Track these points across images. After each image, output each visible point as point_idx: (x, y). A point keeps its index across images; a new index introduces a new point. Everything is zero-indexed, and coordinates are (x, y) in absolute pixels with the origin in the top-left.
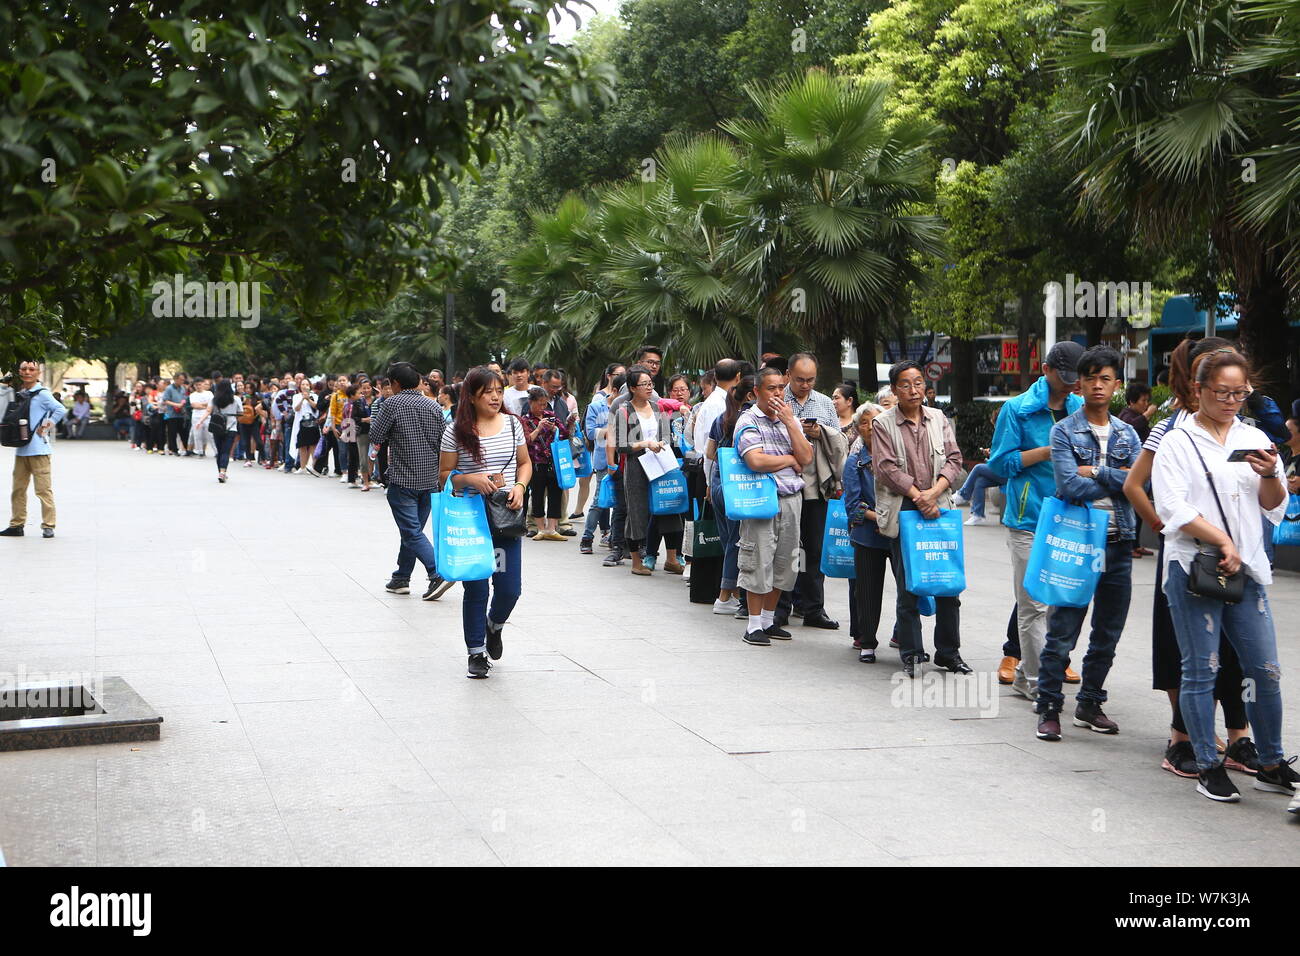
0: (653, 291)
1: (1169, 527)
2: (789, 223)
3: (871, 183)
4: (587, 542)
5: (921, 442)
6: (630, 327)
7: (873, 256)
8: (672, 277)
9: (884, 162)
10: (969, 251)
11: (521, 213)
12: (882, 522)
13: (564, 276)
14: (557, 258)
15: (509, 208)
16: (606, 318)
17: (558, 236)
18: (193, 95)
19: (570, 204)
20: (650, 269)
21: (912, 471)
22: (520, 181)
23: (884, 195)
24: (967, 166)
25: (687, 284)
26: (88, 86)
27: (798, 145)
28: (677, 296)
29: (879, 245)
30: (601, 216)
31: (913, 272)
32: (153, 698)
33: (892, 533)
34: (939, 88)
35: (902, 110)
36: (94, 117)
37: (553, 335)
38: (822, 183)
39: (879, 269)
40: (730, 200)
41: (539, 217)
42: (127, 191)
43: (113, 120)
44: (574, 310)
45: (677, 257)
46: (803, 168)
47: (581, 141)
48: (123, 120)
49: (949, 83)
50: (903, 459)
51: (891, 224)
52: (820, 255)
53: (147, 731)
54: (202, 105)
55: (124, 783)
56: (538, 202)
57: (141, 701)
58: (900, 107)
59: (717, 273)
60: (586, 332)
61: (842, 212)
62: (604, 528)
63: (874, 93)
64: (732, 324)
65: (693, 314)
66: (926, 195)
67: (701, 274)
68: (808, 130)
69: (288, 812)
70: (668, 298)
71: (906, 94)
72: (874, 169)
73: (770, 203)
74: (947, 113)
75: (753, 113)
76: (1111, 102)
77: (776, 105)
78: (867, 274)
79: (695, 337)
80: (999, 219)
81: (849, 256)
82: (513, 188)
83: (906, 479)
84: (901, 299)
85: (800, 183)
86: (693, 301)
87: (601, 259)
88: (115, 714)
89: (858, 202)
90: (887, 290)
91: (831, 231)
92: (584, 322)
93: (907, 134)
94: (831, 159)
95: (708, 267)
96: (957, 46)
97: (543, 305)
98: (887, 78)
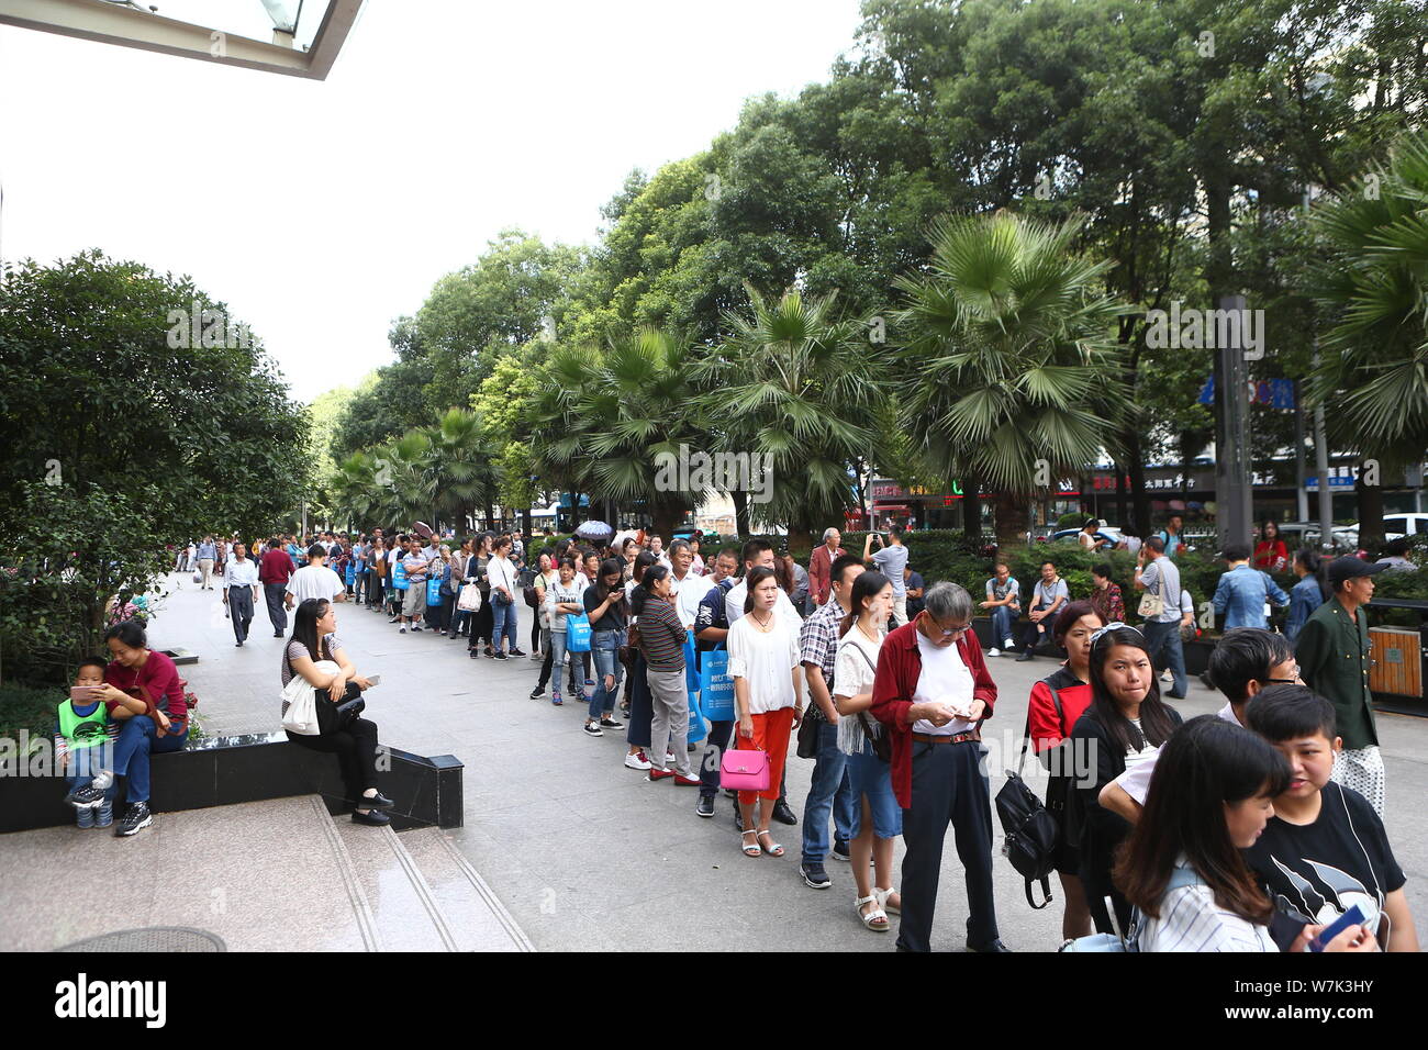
0: (391, 494)
1: (492, 587)
2: (444, 471)
3: (475, 453)
7: (477, 482)
9: (482, 444)
11: (338, 459)
13: (355, 487)
14: (352, 478)
16: (373, 507)
17: (351, 469)
19: (357, 455)
22: (335, 443)
23: (482, 457)
24: (517, 444)
25: (406, 492)
27: (447, 438)
28: (401, 497)
29: (480, 477)
34: (508, 412)
35: (493, 422)
37: (350, 513)
38: (457, 454)
39: (480, 487)
41: (345, 460)
44: (360, 502)
45: (400, 481)
46: (448, 448)
47: (362, 429)
49: (512, 410)
51: (485, 469)
52: (454, 481)
53: (194, 661)
56: (343, 452)
60: (364, 512)
61: (466, 465)
63: (482, 414)
64: (424, 509)
66: (500, 456)
67: (412, 488)
68: (452, 432)
70: (397, 498)
71: (495, 415)
72: (477, 447)
73: (436, 463)
74: (510, 423)
79: (410, 514)
81: (468, 483)
82: (332, 447)
85: (448, 454)
88: (182, 656)
89: (471, 461)
90: (483, 495)
91: (460, 472)
92: (364, 508)
93: (494, 432)
94: (459, 444)
95: (414, 485)
96: (517, 395)
97: (345, 499)
98: (486, 409)
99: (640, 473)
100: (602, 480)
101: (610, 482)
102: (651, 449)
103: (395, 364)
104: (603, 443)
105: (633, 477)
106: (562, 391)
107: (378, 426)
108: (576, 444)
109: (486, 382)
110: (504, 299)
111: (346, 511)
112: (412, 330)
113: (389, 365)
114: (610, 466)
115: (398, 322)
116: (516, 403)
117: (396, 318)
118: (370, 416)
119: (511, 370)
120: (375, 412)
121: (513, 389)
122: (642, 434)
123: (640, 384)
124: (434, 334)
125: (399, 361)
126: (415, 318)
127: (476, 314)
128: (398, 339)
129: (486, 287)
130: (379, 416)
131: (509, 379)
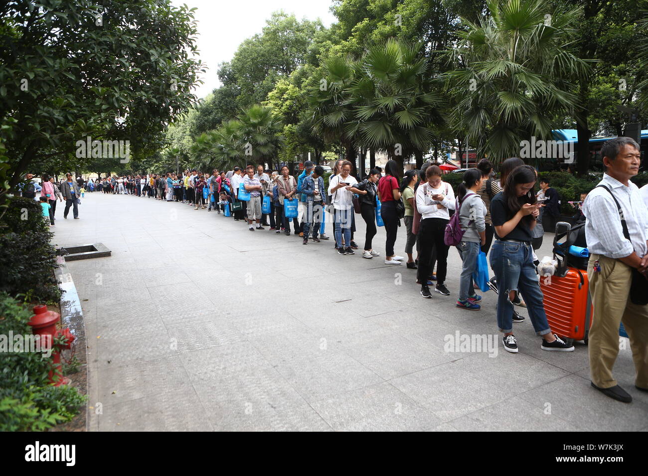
0: (223, 153)
2: (252, 138)
3: (269, 129)
4: (210, 209)
5: (288, 184)
6: (218, 161)
7: (270, 145)
8: (226, 150)
9: (272, 124)
10: (291, 143)
11: (193, 137)
12: (280, 202)
13: (203, 151)
14: (201, 147)
15: (190, 135)
16: (212, 159)
17: (201, 142)
18: (102, 104)
19: (204, 134)
20: (221, 149)
21: (286, 190)
22: (192, 130)
23: (272, 131)
24: (290, 125)
25: (230, 152)
26: (75, 103)
27: (253, 121)
28: (228, 154)
29: (272, 142)
30: (210, 137)
31: (279, 148)
32: (109, 247)
33: (282, 204)
34: (284, 108)
35: (275, 113)
36: (78, 110)
37: (201, 164)
38: (259, 129)
39: (272, 148)
40: (238, 133)
41: (197, 138)
42: (86, 127)
43: (82, 111)
44: (206, 158)
45: (228, 145)
46: (254, 126)
47: (205, 121)
48: (85, 111)
50: (284, 188)
51: (274, 138)
52: (259, 145)
53: (108, 254)
54: (104, 107)
55: (102, 266)
56: (196, 134)
57: (106, 248)
58: (275, 112)
59: (236, 149)
60: (208, 163)
61: (264, 135)
62: (213, 205)
63: (269, 109)
64: (240, 161)
65: (231, 158)
66: (282, 131)
67: (233, 149)
68: (256, 118)
69: (141, 270)
70: (226, 155)
71: (276, 110)
72: (270, 126)
73: (248, 134)
74: (285, 113)
75: (243, 114)
76: (318, 112)
77: (248, 112)
78: (269, 149)
79: (232, 163)
80: (297, 137)
81: (265, 145)
82: (190, 131)
83: (285, 192)
84: (276, 154)
85: (254, 129)
86: (231, 156)
87: (211, 147)
88: (100, 251)
89: (267, 133)
90: (274, 152)
92: (208, 161)
93: (276, 119)
94: (261, 124)
95: (235, 148)
96: (287, 99)
97: (198, 157)
98: (272, 106)
99: (389, 130)
100: (365, 134)
101: (369, 137)
102: (397, 115)
103: (221, 87)
104: (365, 112)
105: (385, 134)
106: (332, 83)
107: (213, 119)
108: (341, 116)
109: (270, 94)
110: (278, 50)
111: (199, 163)
112: (229, 69)
113: (218, 88)
114: (370, 126)
115: (222, 66)
116: (288, 103)
117: (220, 63)
118: (210, 114)
119: (284, 87)
120: (212, 112)
121: (285, 96)
122: (391, 106)
123: (387, 74)
124: (241, 71)
125: (223, 85)
126: (230, 63)
127: (263, 58)
128: (222, 75)
129: (268, 44)
130: (214, 114)
131: (283, 92)
